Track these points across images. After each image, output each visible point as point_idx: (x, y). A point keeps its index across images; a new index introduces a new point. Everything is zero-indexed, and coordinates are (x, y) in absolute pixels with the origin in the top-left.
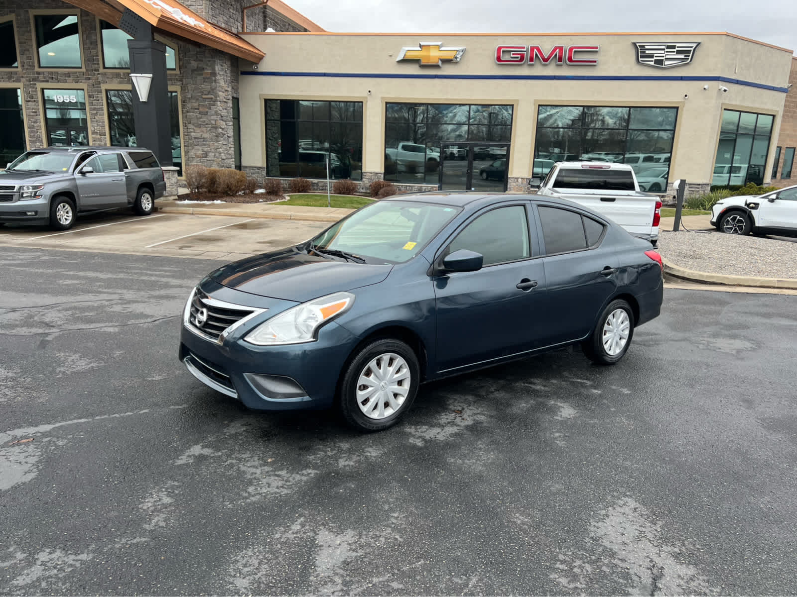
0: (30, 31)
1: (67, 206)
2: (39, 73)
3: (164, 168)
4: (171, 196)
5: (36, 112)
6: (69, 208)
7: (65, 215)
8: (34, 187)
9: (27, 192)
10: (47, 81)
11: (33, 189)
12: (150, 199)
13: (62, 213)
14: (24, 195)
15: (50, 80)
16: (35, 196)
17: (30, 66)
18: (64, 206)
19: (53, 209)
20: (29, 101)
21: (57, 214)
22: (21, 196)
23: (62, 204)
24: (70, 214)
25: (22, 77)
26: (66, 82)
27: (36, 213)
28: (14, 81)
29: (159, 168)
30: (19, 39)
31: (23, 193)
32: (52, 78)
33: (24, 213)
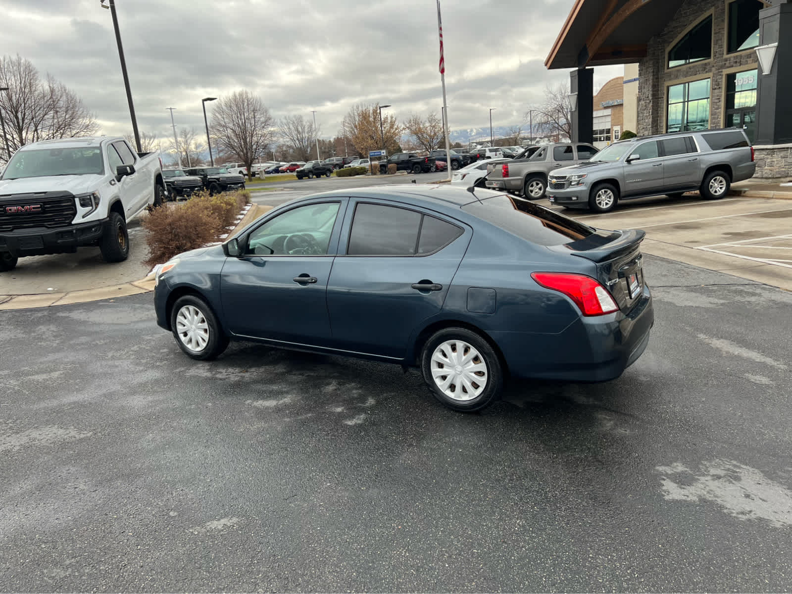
0: (723, 21)
1: (609, 191)
2: (726, 60)
3: (754, 147)
4: (786, 177)
5: (719, 99)
6: (611, 194)
7: (605, 200)
8: (579, 176)
9: (575, 179)
10: (732, 66)
11: (578, 178)
12: (724, 182)
13: (603, 197)
14: (573, 184)
15: (734, 65)
16: (578, 184)
17: (720, 54)
18: (606, 192)
19: (593, 194)
20: (715, 89)
21: (597, 199)
22: (570, 184)
23: (603, 191)
24: (612, 200)
25: (713, 66)
26: (747, 64)
27: (577, 197)
28: (707, 72)
29: (748, 148)
30: (715, 30)
31: (571, 182)
32: (736, 62)
33: (570, 199)
